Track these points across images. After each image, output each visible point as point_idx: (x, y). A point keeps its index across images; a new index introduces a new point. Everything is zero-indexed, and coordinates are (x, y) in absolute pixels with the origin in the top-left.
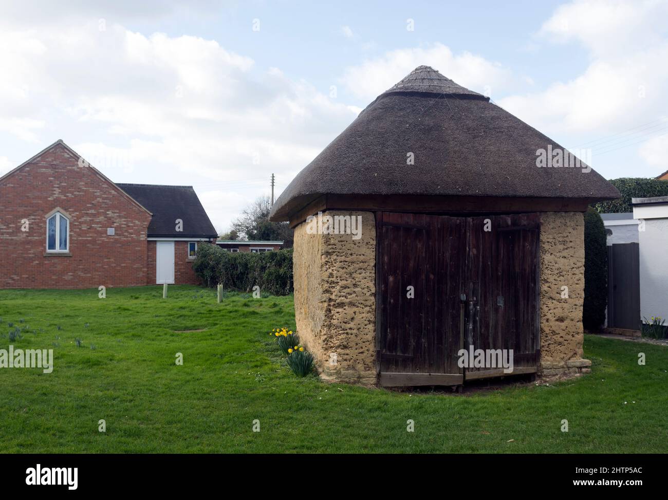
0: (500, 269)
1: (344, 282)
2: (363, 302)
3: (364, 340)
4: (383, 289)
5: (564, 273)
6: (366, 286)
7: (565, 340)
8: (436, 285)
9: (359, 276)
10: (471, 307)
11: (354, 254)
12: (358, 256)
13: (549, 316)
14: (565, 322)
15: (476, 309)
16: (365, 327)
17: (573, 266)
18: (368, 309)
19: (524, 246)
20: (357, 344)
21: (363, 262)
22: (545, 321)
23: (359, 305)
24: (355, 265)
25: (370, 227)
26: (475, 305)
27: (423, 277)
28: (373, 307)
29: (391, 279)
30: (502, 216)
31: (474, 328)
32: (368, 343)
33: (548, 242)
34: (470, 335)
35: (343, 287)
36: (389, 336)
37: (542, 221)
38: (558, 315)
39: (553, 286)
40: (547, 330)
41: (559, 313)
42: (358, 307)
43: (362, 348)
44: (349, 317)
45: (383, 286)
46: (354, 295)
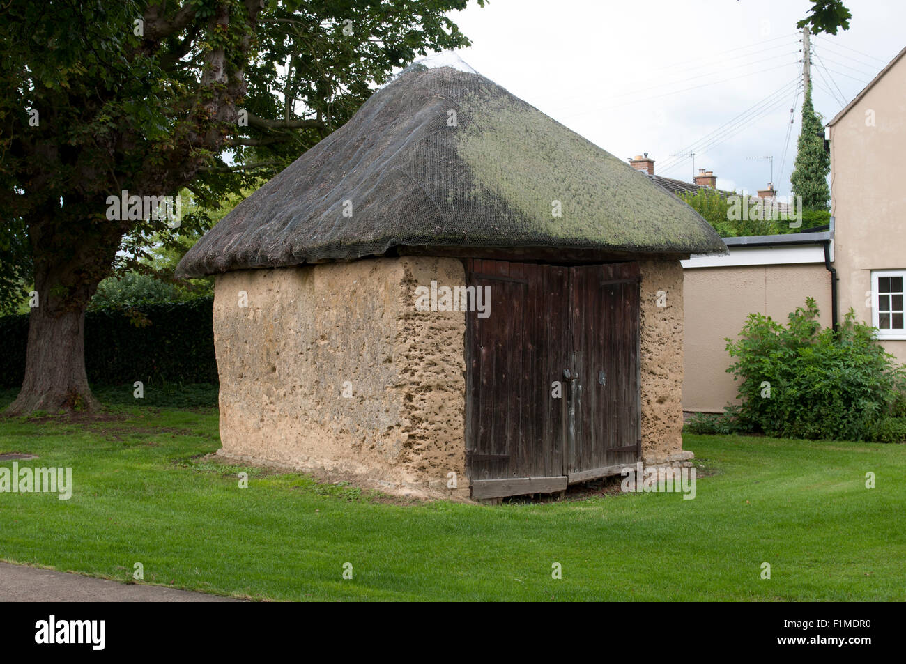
0: (602, 335)
1: (430, 357)
2: (452, 384)
3: (455, 437)
4: (474, 365)
5: (665, 340)
6: (456, 362)
7: (667, 427)
8: (535, 358)
9: (447, 348)
10: (573, 386)
11: (442, 317)
12: (446, 321)
13: (651, 397)
14: (666, 403)
15: (578, 388)
16: (456, 419)
17: (673, 330)
18: (458, 393)
19: (625, 305)
20: (446, 443)
21: (452, 329)
22: (645, 403)
23: (448, 389)
24: (444, 332)
25: (460, 280)
26: (577, 384)
27: (520, 347)
28: (464, 390)
29: (484, 351)
30: (604, 265)
31: (576, 413)
32: (458, 441)
33: (648, 300)
34: (572, 424)
35: (429, 364)
36: (482, 430)
37: (642, 273)
38: (660, 395)
39: (654, 357)
40: (648, 414)
41: (661, 392)
42: (446, 391)
43: (452, 448)
44: (437, 406)
45: (474, 361)
46: (442, 375)
